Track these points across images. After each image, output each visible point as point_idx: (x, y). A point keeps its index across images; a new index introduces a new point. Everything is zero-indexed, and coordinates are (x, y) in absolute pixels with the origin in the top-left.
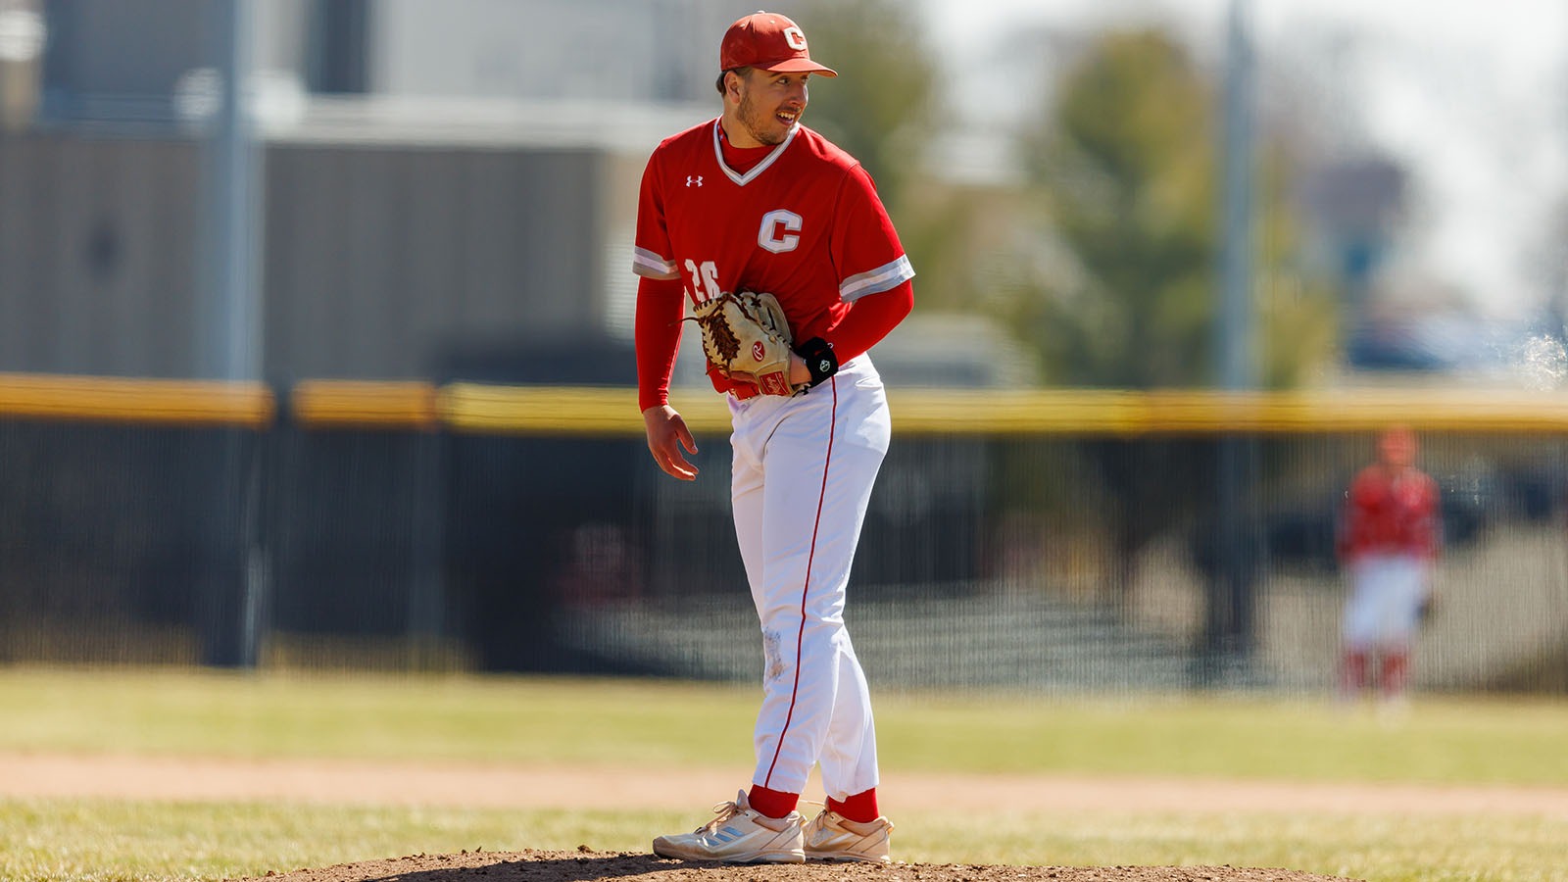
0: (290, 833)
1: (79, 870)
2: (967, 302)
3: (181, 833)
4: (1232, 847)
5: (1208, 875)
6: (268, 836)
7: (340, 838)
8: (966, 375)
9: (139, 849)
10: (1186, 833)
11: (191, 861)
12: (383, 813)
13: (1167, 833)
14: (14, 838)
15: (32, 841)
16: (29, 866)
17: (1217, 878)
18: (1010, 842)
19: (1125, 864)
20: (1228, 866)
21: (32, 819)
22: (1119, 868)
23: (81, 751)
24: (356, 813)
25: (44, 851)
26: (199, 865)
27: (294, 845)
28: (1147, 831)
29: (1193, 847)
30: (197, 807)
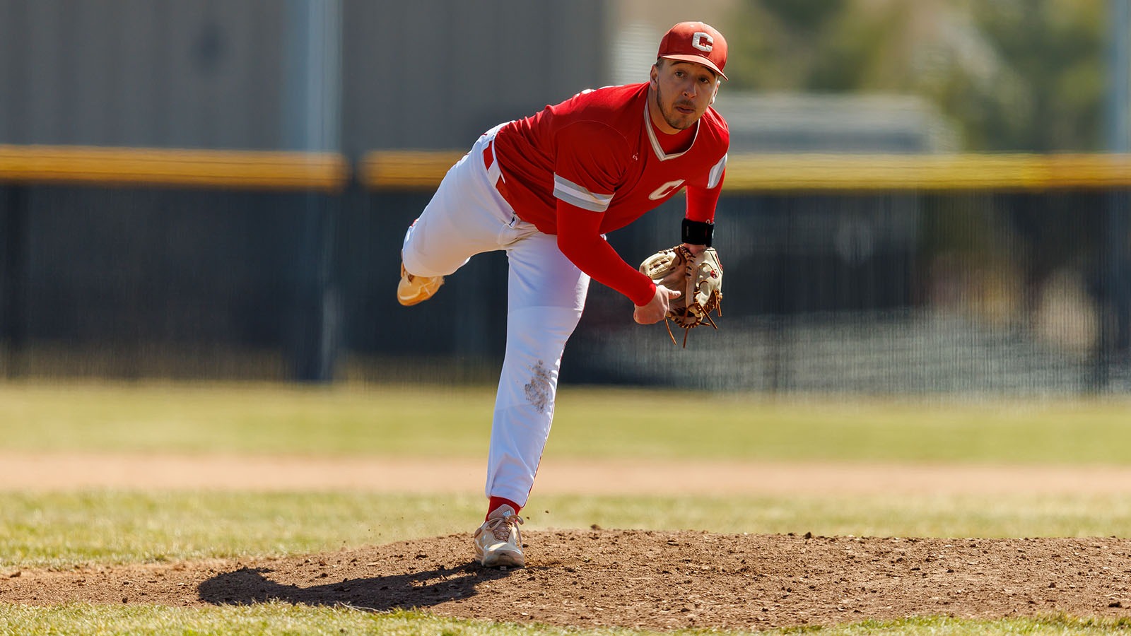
0: (359, 516)
1: (189, 547)
2: (905, 85)
3: (271, 516)
4: (1117, 521)
5: (1098, 544)
6: (342, 519)
7: (400, 520)
8: (905, 142)
9: (238, 531)
10: (1081, 510)
11: (279, 540)
12: (434, 500)
13: (1065, 511)
14: (138, 522)
15: (152, 525)
16: (149, 545)
17: (1105, 547)
18: (939, 519)
19: (1032, 536)
20: (1114, 537)
21: (151, 507)
22: (1027, 539)
23: (193, 451)
24: (412, 499)
25: (162, 533)
26: (286, 542)
27: (363, 527)
28: (1049, 509)
29: (1086, 522)
30: (285, 496)
